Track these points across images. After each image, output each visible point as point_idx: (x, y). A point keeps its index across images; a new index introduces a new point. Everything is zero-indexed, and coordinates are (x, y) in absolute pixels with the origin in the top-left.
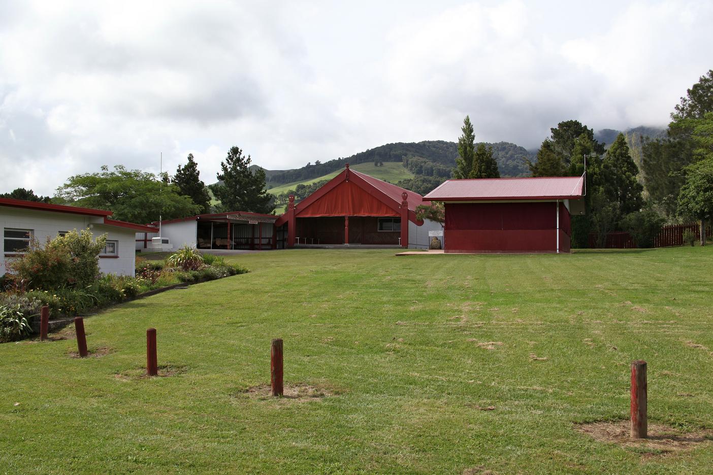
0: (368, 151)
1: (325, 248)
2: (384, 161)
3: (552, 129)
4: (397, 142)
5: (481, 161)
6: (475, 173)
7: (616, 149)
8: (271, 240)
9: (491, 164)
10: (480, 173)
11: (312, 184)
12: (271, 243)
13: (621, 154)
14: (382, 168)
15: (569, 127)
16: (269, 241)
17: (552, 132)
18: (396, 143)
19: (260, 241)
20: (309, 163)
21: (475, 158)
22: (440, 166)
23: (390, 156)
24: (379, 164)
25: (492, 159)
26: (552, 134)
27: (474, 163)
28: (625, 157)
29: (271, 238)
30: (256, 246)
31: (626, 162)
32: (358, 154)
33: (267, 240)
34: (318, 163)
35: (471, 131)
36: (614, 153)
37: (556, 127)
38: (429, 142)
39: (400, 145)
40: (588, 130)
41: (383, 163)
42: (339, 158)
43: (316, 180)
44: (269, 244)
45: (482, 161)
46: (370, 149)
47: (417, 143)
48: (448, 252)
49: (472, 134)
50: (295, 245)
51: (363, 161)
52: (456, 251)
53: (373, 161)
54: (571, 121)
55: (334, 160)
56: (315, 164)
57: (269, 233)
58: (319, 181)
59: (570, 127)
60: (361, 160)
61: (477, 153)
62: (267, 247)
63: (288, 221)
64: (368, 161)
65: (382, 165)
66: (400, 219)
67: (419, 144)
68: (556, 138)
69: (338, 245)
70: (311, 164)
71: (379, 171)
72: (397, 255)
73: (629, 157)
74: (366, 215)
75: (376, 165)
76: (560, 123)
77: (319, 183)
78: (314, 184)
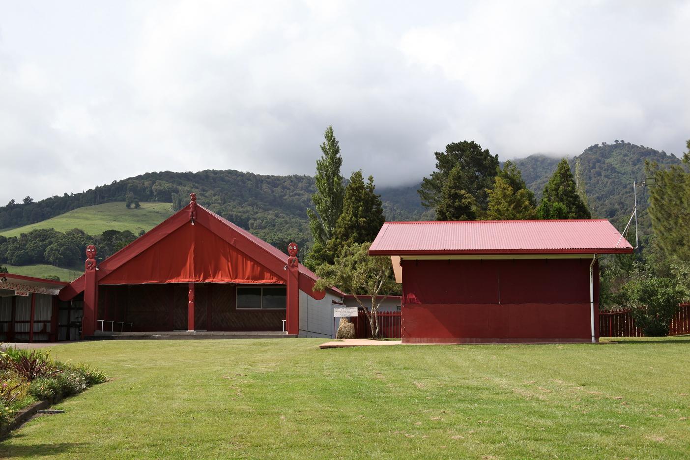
0: (115, 183)
1: (154, 338)
2: (142, 200)
3: (437, 154)
4: (163, 171)
5: (356, 199)
6: (348, 218)
7: (558, 185)
8: (49, 325)
9: (373, 204)
10: (356, 217)
11: (19, 236)
12: (49, 329)
13: (566, 193)
14: (139, 212)
15: (463, 151)
16: (45, 326)
17: (437, 158)
18: (161, 173)
19: (31, 327)
20: (13, 201)
21: (347, 194)
22: (232, 210)
23: (151, 192)
24: (133, 206)
25: (374, 197)
26: (437, 162)
27: (346, 202)
28: (571, 197)
29: (48, 322)
30: (18, 337)
31: (574, 204)
32: (97, 188)
33: (41, 325)
34: (28, 200)
35: (337, 151)
36: (556, 190)
37: (443, 150)
38: (214, 172)
39: (168, 176)
40: (491, 157)
41: (140, 203)
42: (66, 194)
43: (27, 229)
44: (43, 332)
45: (359, 199)
46: (118, 181)
47: (195, 172)
48: (408, 342)
49: (338, 156)
50: (97, 333)
51: (106, 199)
52: (422, 339)
53: (124, 200)
54: (465, 142)
55: (56, 197)
56: (22, 203)
57: (45, 313)
58: (31, 230)
59: (465, 151)
60: (103, 198)
61: (351, 187)
62: (41, 338)
63: (83, 292)
64: (116, 200)
65: (137, 206)
66: (286, 289)
67: (198, 174)
68: (444, 167)
69: (177, 333)
70: (15, 203)
71: (133, 215)
72: (323, 348)
73: (577, 197)
74: (226, 280)
75: (129, 206)
76: (448, 145)
77: (31, 233)
78: (23, 235)
